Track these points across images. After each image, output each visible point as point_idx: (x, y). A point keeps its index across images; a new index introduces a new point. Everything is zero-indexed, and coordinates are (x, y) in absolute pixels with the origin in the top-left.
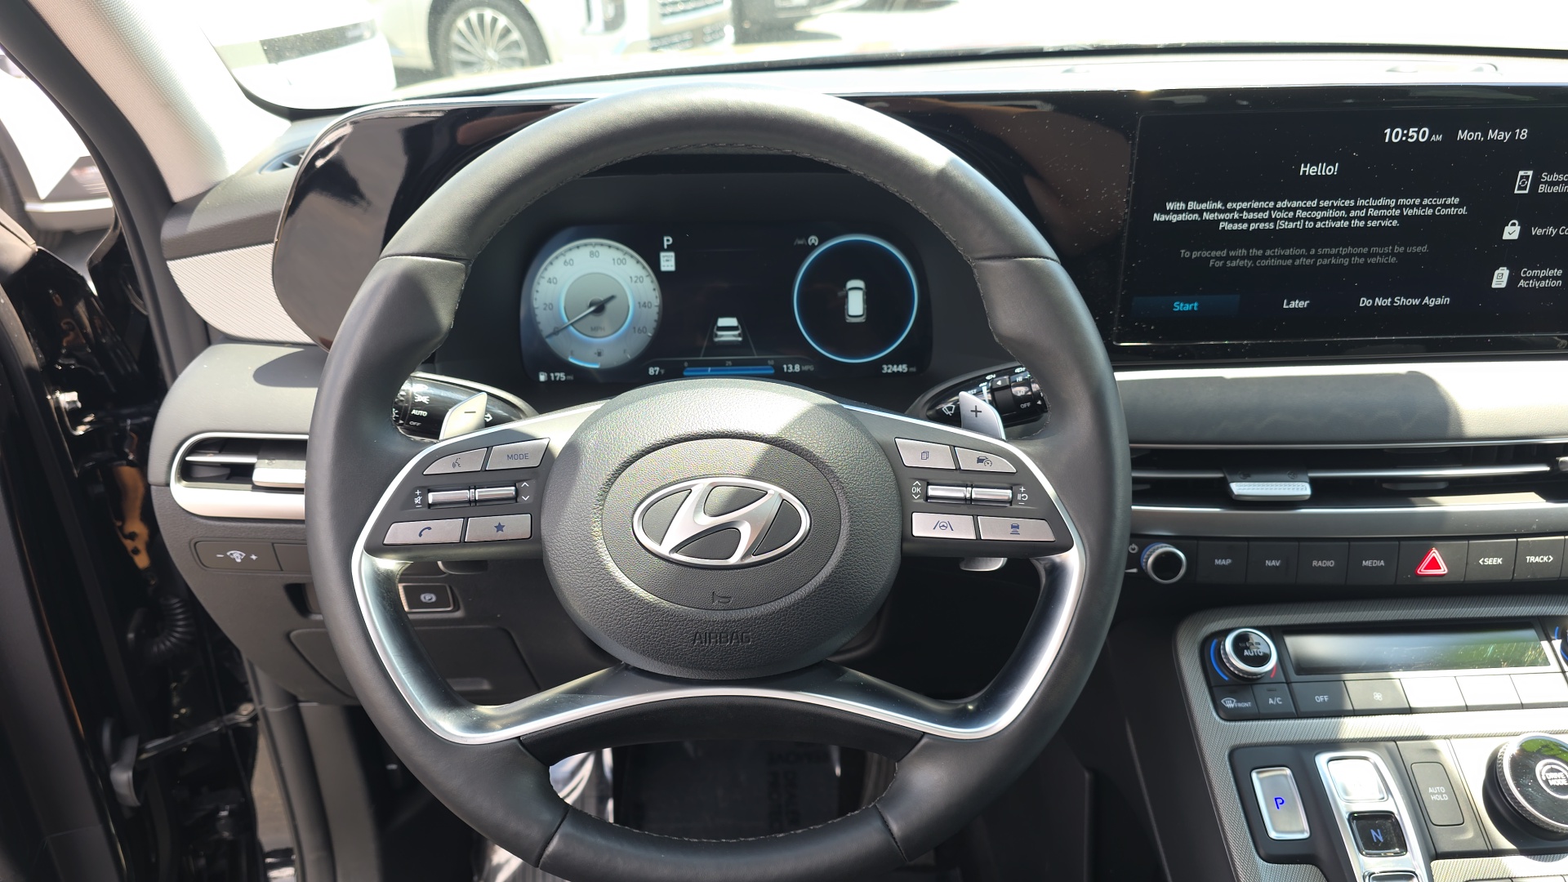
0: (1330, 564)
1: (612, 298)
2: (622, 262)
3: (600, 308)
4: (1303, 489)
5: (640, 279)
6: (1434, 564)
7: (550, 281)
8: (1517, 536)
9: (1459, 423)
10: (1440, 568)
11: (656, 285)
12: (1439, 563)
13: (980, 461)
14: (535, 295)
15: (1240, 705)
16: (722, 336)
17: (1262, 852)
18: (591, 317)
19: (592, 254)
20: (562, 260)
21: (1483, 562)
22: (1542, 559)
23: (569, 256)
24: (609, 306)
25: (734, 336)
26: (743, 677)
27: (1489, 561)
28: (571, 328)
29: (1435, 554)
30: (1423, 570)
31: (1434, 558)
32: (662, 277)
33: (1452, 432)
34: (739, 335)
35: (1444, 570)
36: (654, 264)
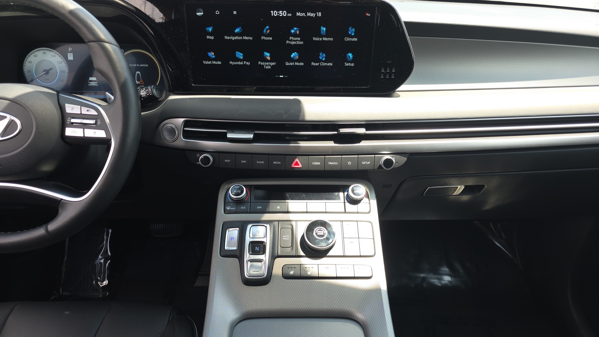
0: (263, 162)
1: (51, 69)
2: (54, 56)
3: (47, 72)
4: (251, 136)
5: (61, 63)
6: (297, 164)
7: (29, 62)
8: (325, 155)
9: (304, 116)
10: (299, 165)
11: (66, 65)
12: (299, 164)
13: (88, 111)
14: (24, 67)
15: (231, 209)
16: (91, 84)
17: (221, 254)
18: (44, 75)
19: (44, 53)
20: (33, 55)
21: (314, 163)
22: (334, 163)
23: (36, 53)
24: (50, 72)
25: (95, 84)
26: (5, 180)
27: (315, 163)
28: (37, 79)
29: (297, 160)
30: (293, 166)
31: (297, 161)
32: (68, 62)
33: (301, 118)
34: (97, 84)
35: (300, 166)
36: (66, 57)
